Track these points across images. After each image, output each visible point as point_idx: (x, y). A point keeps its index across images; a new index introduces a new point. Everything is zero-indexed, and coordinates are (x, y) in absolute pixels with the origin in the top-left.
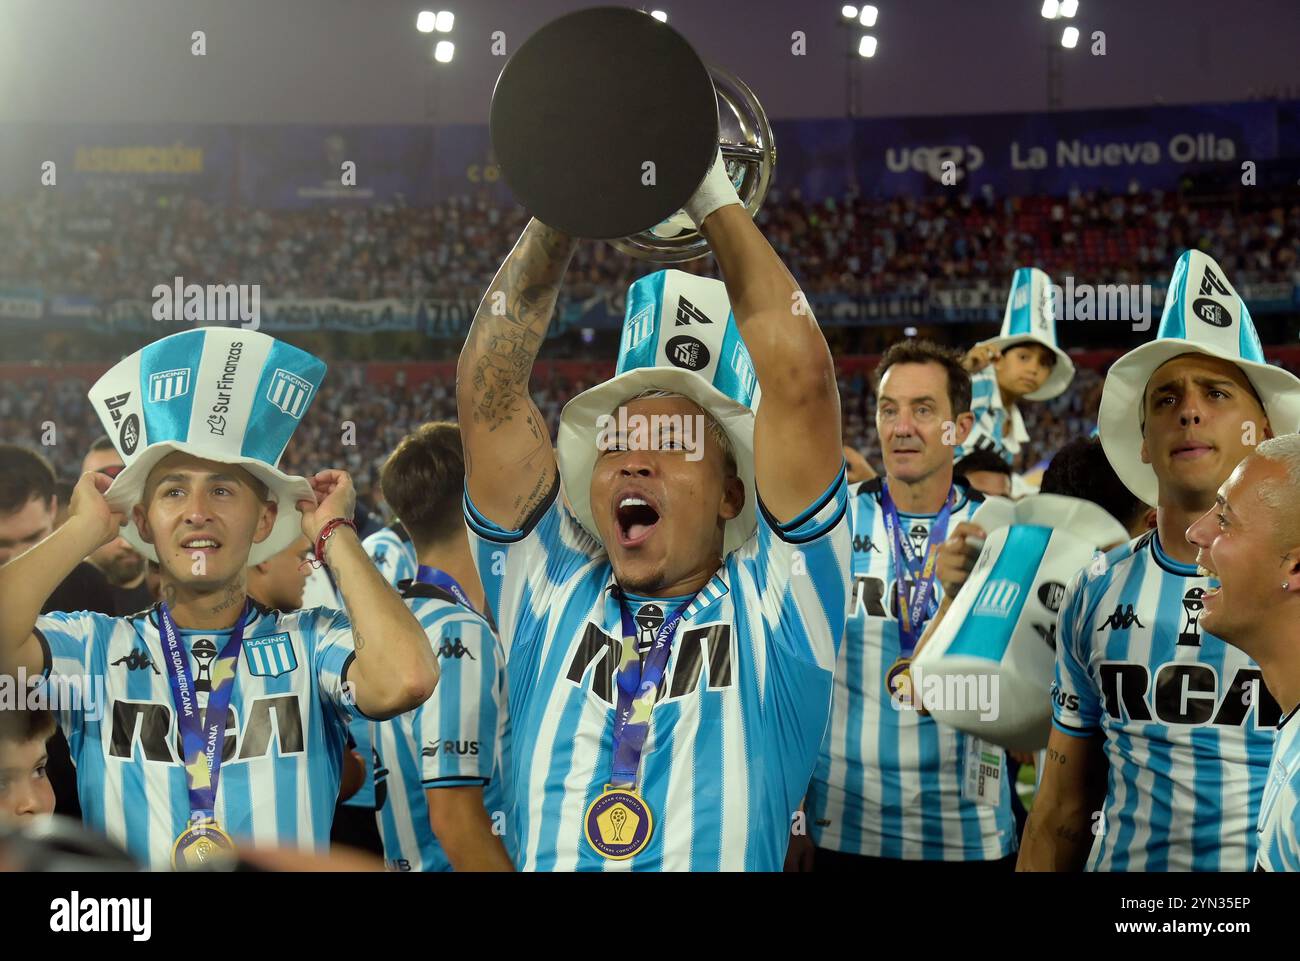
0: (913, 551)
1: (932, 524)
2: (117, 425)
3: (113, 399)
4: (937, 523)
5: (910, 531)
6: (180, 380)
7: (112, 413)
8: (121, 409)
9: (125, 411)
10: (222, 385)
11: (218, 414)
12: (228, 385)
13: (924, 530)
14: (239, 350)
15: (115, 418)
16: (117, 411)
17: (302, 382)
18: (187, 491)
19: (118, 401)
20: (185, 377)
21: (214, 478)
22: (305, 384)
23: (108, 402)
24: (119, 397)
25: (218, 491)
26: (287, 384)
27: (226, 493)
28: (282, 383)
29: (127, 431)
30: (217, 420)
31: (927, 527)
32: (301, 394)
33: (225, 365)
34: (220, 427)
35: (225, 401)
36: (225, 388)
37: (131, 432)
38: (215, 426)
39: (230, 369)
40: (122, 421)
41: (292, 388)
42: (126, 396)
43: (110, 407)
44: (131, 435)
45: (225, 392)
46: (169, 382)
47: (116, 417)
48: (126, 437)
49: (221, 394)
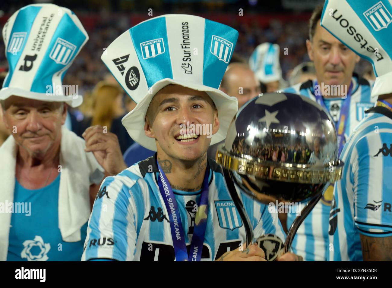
0: (332, 118)
1: (342, 103)
2: (122, 74)
3: (118, 59)
4: (345, 103)
5: (330, 107)
6: (158, 45)
7: (118, 67)
8: (124, 64)
9: (127, 66)
10: (184, 46)
11: (187, 62)
12: (187, 46)
13: (338, 107)
14: (187, 26)
15: (120, 70)
16: (122, 66)
17: (227, 42)
18: (178, 107)
19: (121, 60)
20: (161, 44)
21: (192, 99)
22: (229, 43)
23: (115, 61)
24: (122, 58)
25: (195, 106)
26: (220, 44)
27: (199, 107)
28: (217, 44)
29: (130, 76)
30: (187, 66)
31: (340, 105)
32: (227, 49)
33: (182, 36)
34: (189, 69)
35: (188, 55)
36: (186, 47)
37: (133, 77)
38: (187, 69)
39: (186, 38)
40: (126, 71)
41: (222, 46)
42: (127, 57)
43: (116, 64)
44: (133, 79)
45: (187, 50)
46: (152, 47)
47: (122, 69)
48: (130, 80)
49: (185, 51)
